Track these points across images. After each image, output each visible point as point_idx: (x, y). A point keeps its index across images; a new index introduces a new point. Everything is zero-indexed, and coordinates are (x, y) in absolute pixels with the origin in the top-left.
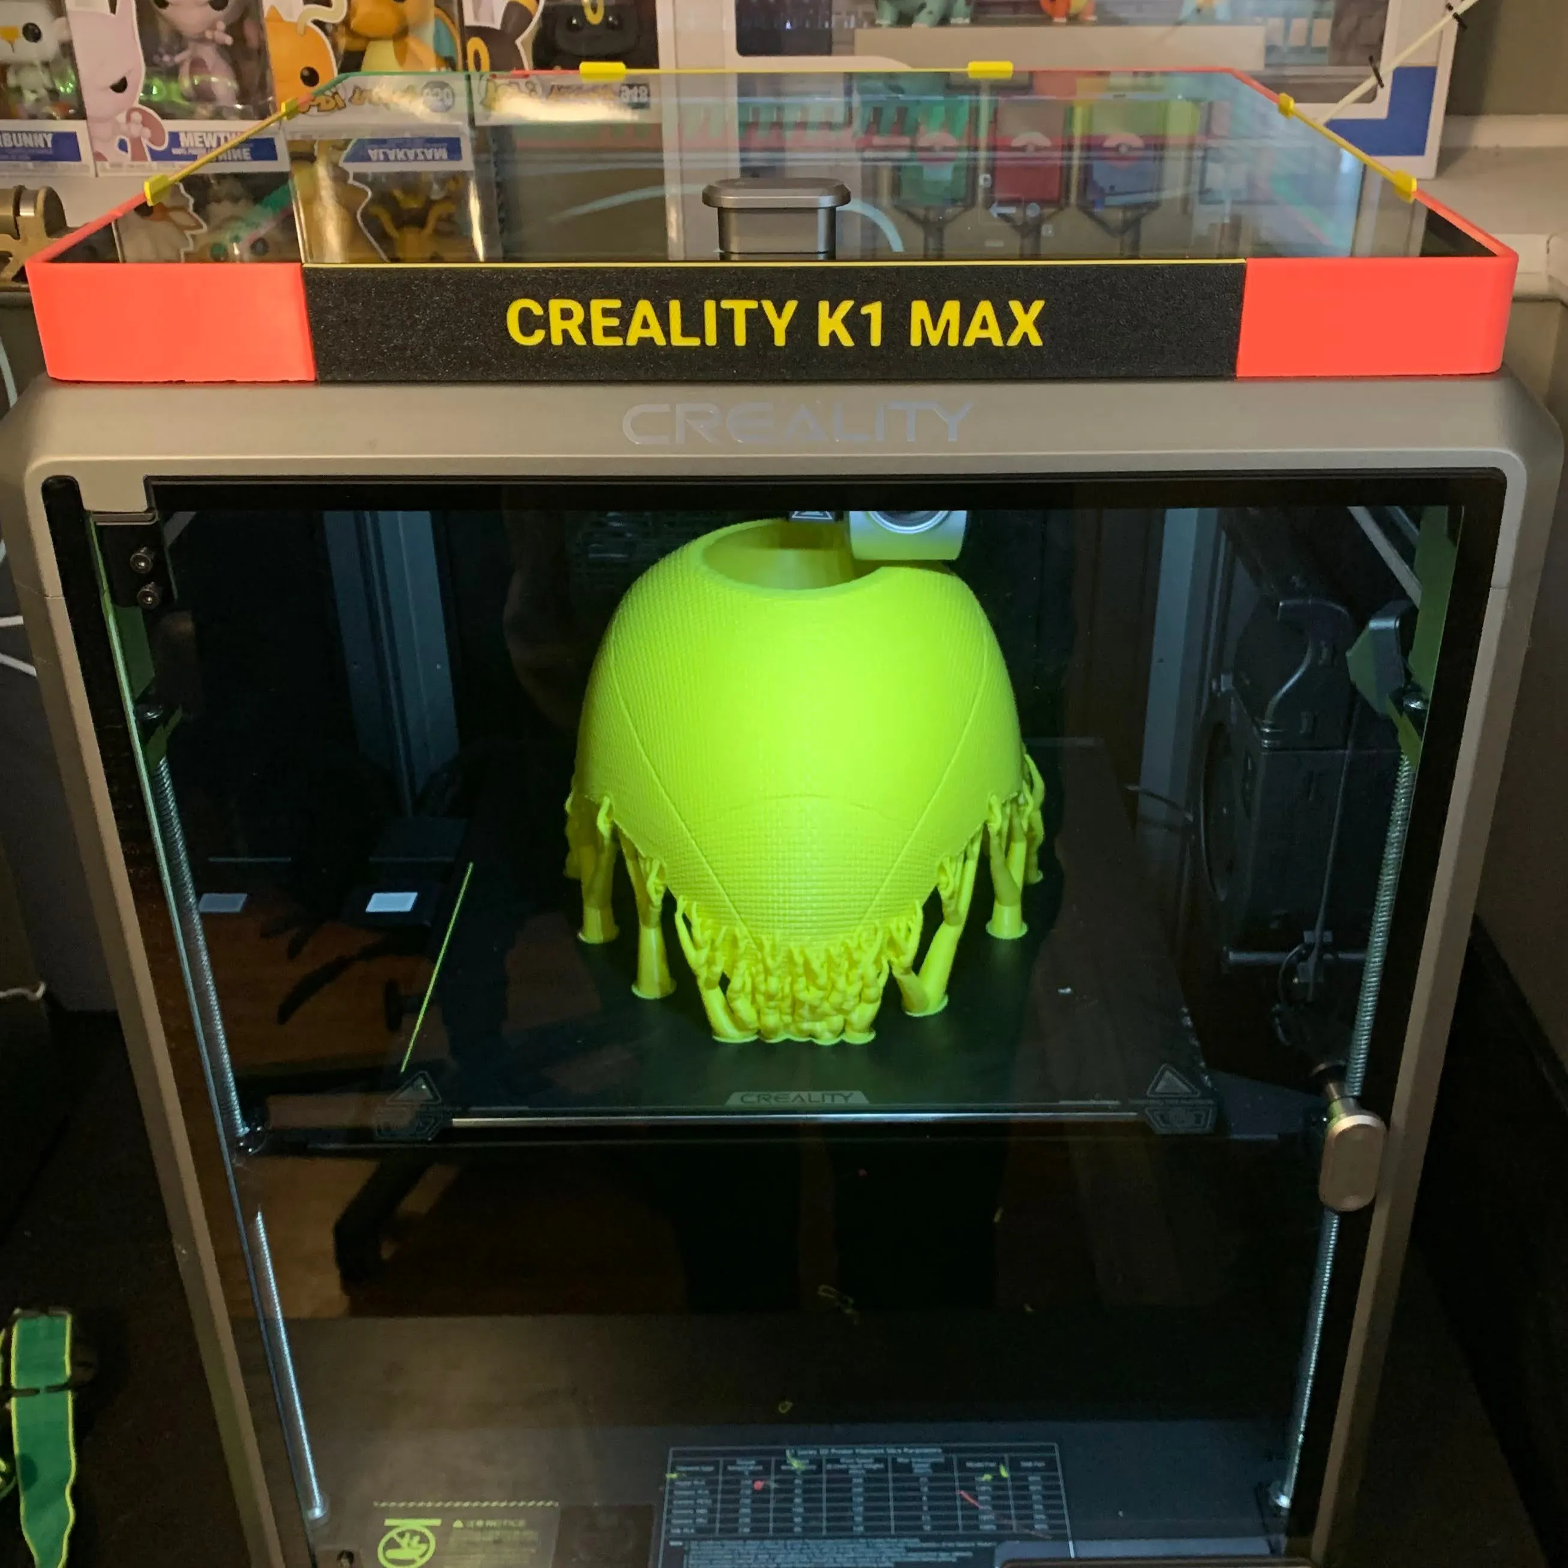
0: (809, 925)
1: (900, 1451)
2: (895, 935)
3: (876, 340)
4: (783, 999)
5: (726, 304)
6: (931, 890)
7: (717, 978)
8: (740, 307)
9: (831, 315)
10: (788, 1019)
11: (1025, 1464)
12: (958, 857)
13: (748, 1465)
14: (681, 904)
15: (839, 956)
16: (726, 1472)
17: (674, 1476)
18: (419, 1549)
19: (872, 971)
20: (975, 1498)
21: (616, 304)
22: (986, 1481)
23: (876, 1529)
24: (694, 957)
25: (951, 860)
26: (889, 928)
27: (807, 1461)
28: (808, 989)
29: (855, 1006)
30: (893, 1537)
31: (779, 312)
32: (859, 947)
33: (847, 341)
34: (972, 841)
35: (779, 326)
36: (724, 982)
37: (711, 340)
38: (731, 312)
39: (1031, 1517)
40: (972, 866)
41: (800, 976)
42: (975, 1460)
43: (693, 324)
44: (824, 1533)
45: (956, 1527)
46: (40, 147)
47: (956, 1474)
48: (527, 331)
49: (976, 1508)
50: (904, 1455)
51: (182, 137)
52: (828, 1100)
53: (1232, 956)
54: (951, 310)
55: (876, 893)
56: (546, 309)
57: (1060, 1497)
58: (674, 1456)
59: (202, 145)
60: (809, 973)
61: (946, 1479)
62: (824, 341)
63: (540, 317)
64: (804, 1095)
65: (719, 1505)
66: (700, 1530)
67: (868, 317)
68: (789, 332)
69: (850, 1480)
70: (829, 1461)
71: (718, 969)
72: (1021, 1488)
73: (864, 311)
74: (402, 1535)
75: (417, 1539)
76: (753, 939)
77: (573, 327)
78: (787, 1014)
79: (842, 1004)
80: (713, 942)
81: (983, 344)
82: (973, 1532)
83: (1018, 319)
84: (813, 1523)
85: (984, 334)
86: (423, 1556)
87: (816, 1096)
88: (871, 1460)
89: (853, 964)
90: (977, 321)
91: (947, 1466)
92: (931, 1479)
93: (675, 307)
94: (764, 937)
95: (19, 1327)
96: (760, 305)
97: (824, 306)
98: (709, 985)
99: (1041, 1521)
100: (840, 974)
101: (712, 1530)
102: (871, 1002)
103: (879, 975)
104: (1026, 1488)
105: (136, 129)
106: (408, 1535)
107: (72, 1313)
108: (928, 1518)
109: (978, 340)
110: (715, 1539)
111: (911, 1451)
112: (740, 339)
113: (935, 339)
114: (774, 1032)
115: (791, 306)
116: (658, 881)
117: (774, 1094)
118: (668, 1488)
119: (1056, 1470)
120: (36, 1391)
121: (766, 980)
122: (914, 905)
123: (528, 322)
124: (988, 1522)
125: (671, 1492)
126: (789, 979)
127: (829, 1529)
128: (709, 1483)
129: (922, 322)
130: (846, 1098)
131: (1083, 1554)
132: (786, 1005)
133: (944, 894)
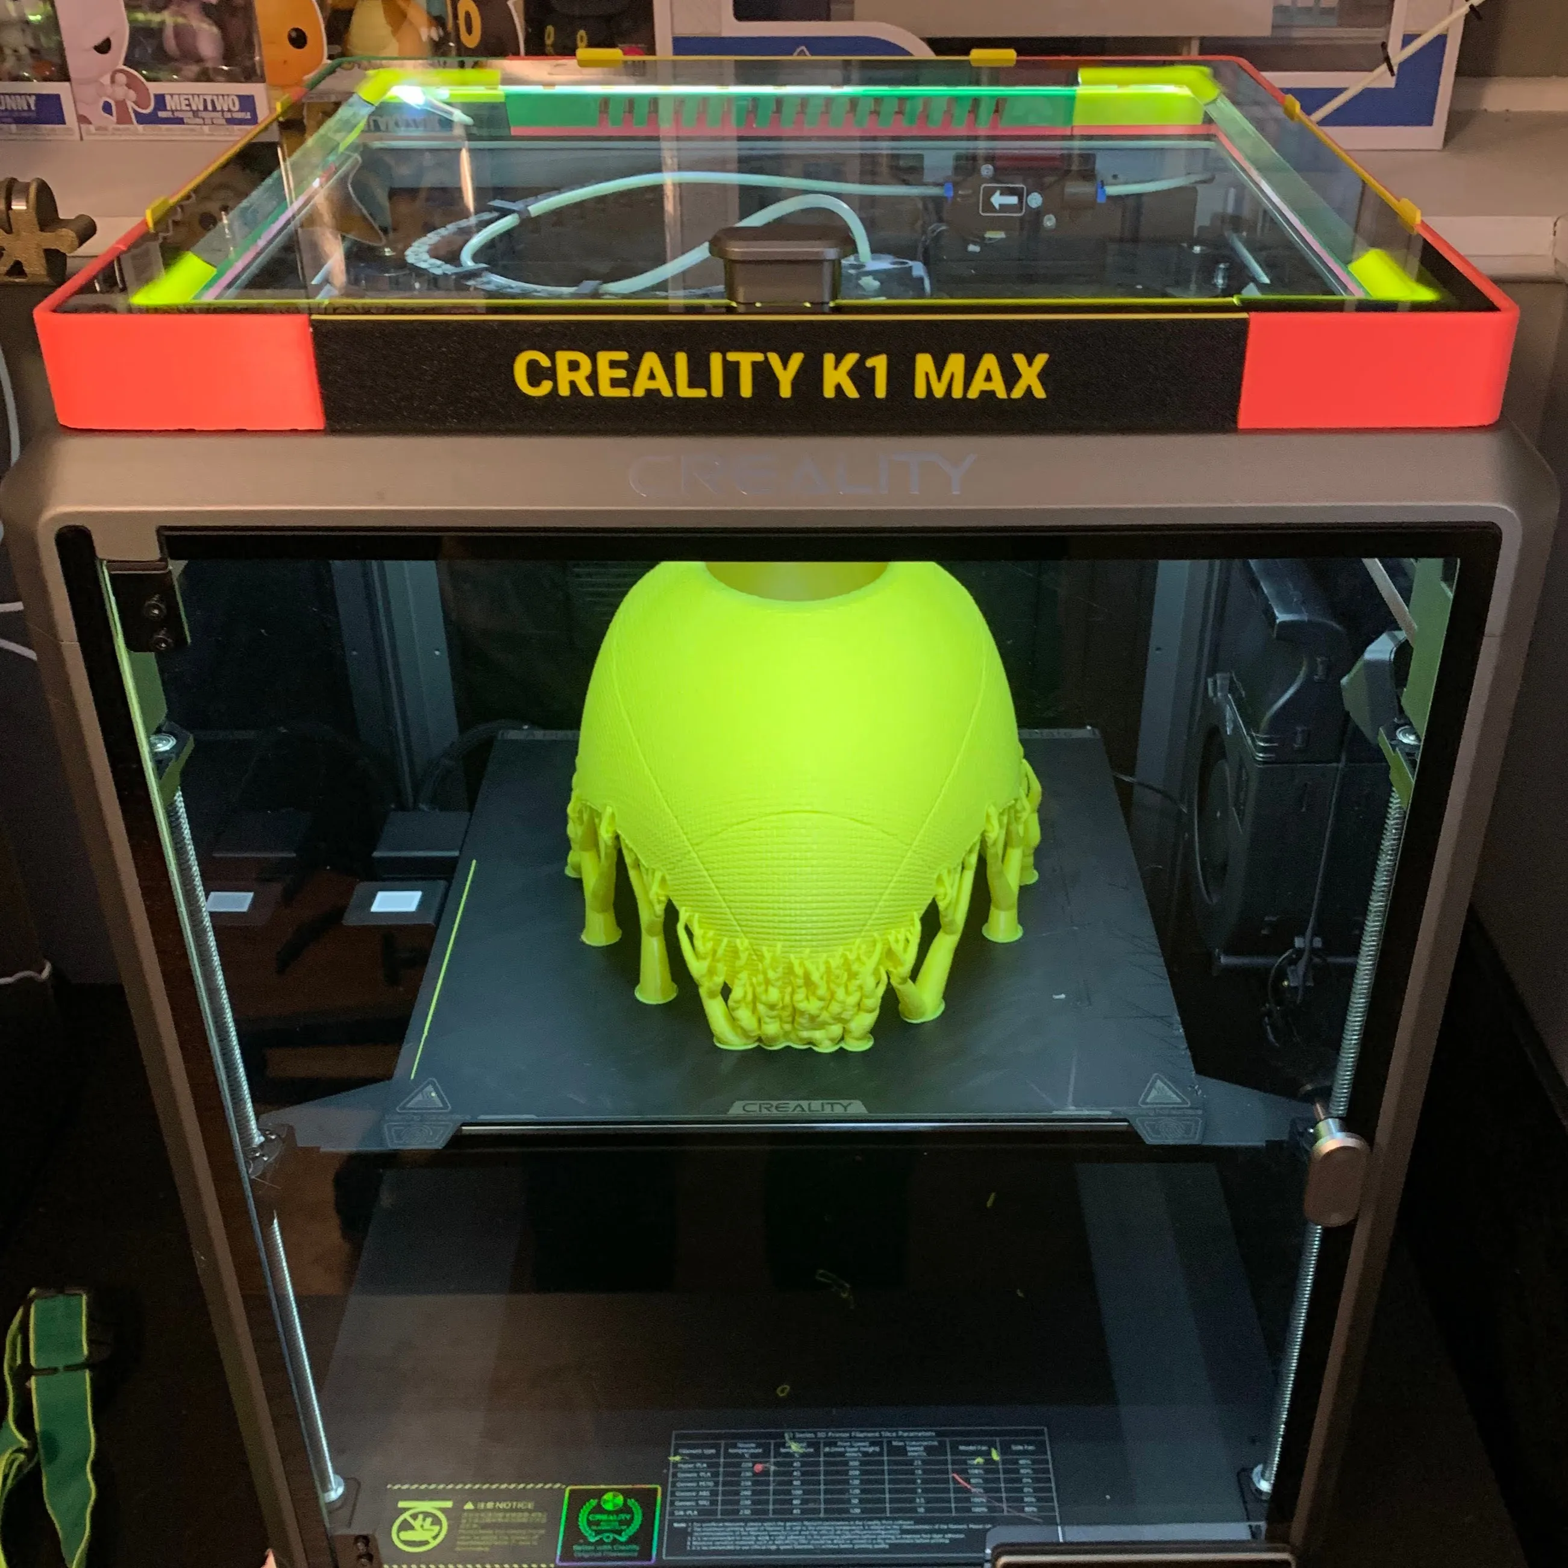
0: (809, 937)
1: (894, 1434)
2: (894, 946)
3: (881, 391)
4: (783, 1008)
5: (732, 356)
6: (929, 901)
7: (719, 988)
8: (746, 360)
9: (836, 368)
10: (788, 1027)
11: (1015, 1448)
12: (955, 869)
13: (747, 1448)
14: (684, 916)
15: (838, 968)
16: (727, 1455)
17: (678, 1458)
18: (432, 1530)
19: (871, 982)
20: (967, 1481)
21: (623, 356)
22: (978, 1464)
23: (871, 1511)
24: (696, 967)
25: (949, 872)
26: (887, 939)
27: (805, 1444)
28: (807, 998)
29: (853, 1016)
30: (887, 1519)
31: (785, 364)
32: (858, 959)
33: (852, 392)
34: (970, 851)
35: (785, 377)
36: (726, 992)
37: (717, 390)
38: (737, 364)
39: (1021, 1500)
40: (969, 876)
41: (800, 987)
42: (968, 1444)
43: (699, 376)
44: (822, 1515)
45: (950, 1510)
46: (24, 111)
47: (949, 1457)
48: (534, 382)
49: (968, 1491)
50: (900, 1438)
51: (168, 98)
52: (828, 1110)
53: (1224, 960)
54: (956, 363)
55: (876, 906)
56: (553, 360)
57: (1049, 1480)
58: (676, 1439)
59: (188, 108)
60: (808, 982)
61: (938, 1462)
62: (829, 392)
63: (548, 368)
64: (804, 1104)
65: (720, 1488)
66: (702, 1512)
67: (873, 370)
68: (796, 383)
69: (846, 1463)
70: (826, 1445)
71: (719, 980)
72: (1011, 1470)
73: (870, 363)
74: (415, 1517)
75: (429, 1520)
76: (754, 950)
77: (580, 379)
78: (787, 1023)
79: (840, 1014)
80: (715, 952)
81: (988, 396)
82: (965, 1514)
83: (1021, 372)
84: (811, 1506)
85: (988, 387)
86: (435, 1537)
87: (816, 1105)
88: (867, 1444)
89: (853, 975)
90: (980, 374)
91: (940, 1449)
92: (924, 1462)
93: (681, 360)
94: (765, 949)
95: (36, 1307)
96: (766, 358)
97: (829, 359)
98: (712, 995)
99: (1030, 1504)
100: (839, 985)
101: (715, 1512)
102: (871, 1011)
103: (878, 984)
104: (1017, 1471)
105: (121, 91)
106: (421, 1517)
107: (87, 1293)
108: (923, 1500)
109: (983, 393)
110: (717, 1521)
111: (906, 1434)
112: (746, 390)
113: (939, 391)
114: (774, 1040)
115: (797, 359)
116: (660, 892)
117: (775, 1103)
118: (671, 1470)
119: (1046, 1453)
120: (55, 1370)
121: (766, 991)
122: (913, 916)
123: (536, 374)
124: (980, 1505)
125: (675, 1475)
126: (789, 989)
127: (826, 1511)
128: (710, 1466)
129: (927, 374)
130: (845, 1108)
131: (1070, 1538)
132: (786, 1014)
133: (942, 905)
